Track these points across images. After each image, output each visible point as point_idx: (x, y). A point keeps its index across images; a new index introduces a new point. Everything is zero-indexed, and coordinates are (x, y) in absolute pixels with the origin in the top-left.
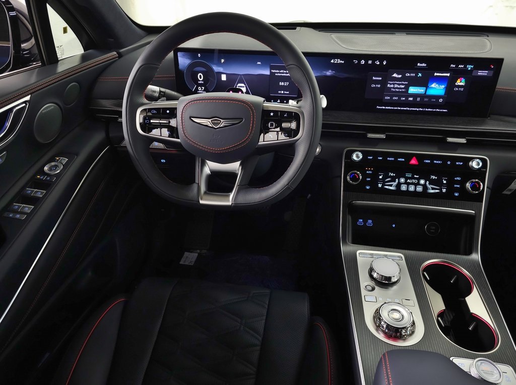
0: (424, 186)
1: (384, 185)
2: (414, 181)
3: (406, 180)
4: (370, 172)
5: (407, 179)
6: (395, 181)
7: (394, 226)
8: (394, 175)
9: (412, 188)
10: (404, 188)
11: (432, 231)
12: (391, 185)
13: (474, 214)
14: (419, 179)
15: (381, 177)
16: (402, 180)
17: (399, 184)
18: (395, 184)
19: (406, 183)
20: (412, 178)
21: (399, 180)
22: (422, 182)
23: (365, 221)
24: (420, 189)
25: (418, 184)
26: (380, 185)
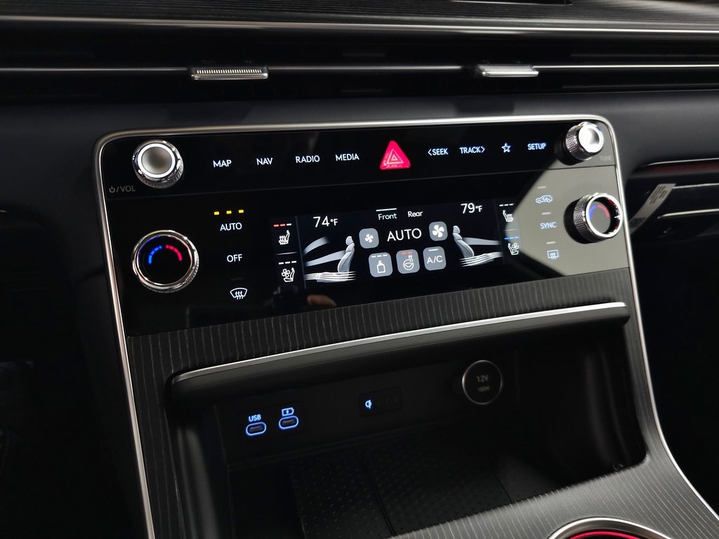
0: (449, 246)
1: (302, 270)
2: (412, 233)
3: (382, 236)
4: (236, 226)
5: (383, 228)
6: (343, 247)
7: (369, 404)
8: (335, 221)
9: (408, 263)
10: (380, 266)
11: (482, 389)
12: (332, 267)
13: (624, 313)
14: (424, 224)
15: (284, 240)
16: (369, 238)
17: (361, 259)
18: (344, 257)
19: (384, 246)
20: (403, 222)
21: (356, 240)
22: (438, 231)
23: (271, 417)
24: (436, 259)
25: (427, 242)
26: (288, 275)
